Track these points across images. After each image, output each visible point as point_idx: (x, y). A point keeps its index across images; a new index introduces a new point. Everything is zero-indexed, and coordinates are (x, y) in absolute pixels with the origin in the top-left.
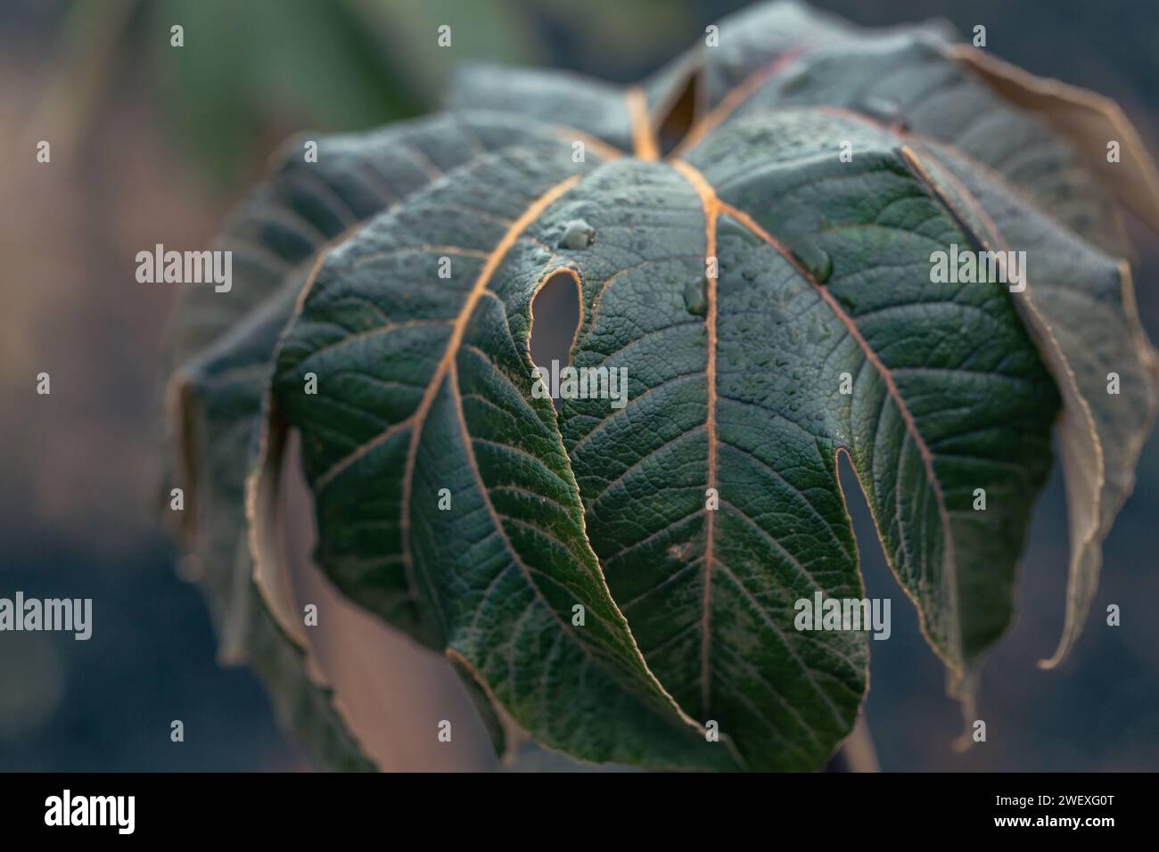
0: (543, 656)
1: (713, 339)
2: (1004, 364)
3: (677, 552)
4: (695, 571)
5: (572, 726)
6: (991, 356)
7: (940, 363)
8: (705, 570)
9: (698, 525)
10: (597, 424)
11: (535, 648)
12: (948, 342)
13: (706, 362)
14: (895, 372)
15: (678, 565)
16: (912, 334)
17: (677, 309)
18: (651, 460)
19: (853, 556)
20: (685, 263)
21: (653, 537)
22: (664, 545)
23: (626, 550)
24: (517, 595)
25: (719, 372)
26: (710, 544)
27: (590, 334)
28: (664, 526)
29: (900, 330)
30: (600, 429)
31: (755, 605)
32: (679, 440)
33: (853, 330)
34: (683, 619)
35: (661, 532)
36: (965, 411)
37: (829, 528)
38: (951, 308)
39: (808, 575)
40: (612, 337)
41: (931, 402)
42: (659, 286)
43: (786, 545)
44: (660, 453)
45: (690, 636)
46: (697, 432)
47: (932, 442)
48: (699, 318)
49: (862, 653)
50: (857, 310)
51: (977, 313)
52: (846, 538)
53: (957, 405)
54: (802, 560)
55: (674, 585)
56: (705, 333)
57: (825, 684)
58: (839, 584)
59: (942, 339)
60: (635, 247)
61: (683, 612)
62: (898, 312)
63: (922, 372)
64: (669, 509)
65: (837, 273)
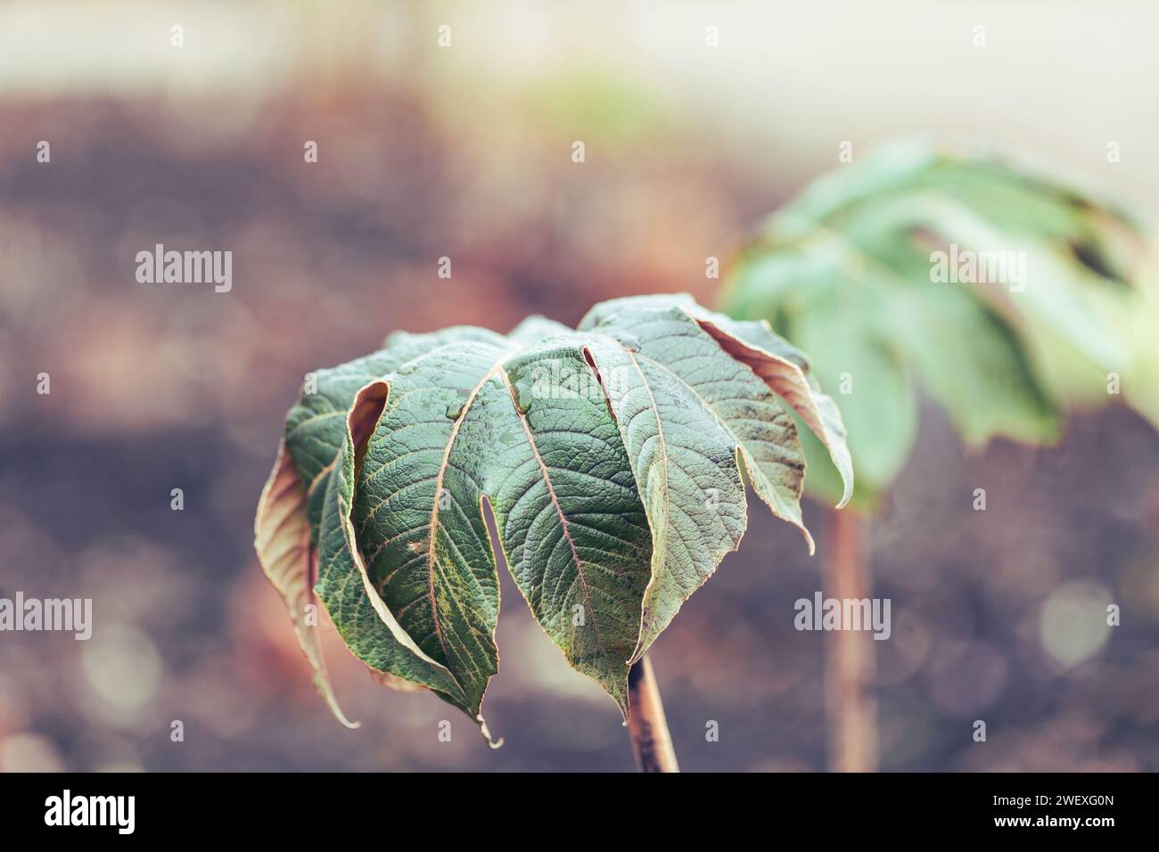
0: (356, 601)
1: (455, 433)
2: (616, 476)
3: (413, 547)
4: (423, 561)
5: (370, 646)
6: (607, 470)
7: (576, 468)
8: (429, 562)
9: (425, 534)
10: (381, 467)
11: (351, 595)
12: (581, 456)
13: (447, 444)
14: (550, 469)
15: (413, 555)
16: (562, 449)
17: (440, 412)
18: (403, 492)
19: (492, 562)
20: (458, 392)
21: (401, 535)
22: (405, 542)
23: (388, 541)
24: (346, 563)
25: (452, 450)
26: (432, 547)
27: (387, 417)
28: (406, 530)
29: (556, 446)
30: (382, 470)
31: (448, 584)
32: (421, 483)
33: (532, 441)
34: (419, 589)
35: (404, 533)
36: (587, 498)
37: (480, 543)
38: (588, 438)
39: (470, 569)
40: (398, 422)
41: (569, 490)
42: (436, 400)
43: (460, 549)
44: (409, 489)
45: (424, 601)
46: (431, 481)
47: (568, 514)
48: (452, 421)
49: (492, 620)
50: (535, 431)
51: (602, 443)
52: (488, 549)
53: (583, 494)
54: (467, 560)
55: (411, 566)
56: (452, 429)
57: (479, 637)
58: (485, 578)
59: (577, 454)
60: (434, 380)
61: (418, 585)
62: (556, 435)
63: (564, 471)
64: (409, 520)
65: (533, 409)
